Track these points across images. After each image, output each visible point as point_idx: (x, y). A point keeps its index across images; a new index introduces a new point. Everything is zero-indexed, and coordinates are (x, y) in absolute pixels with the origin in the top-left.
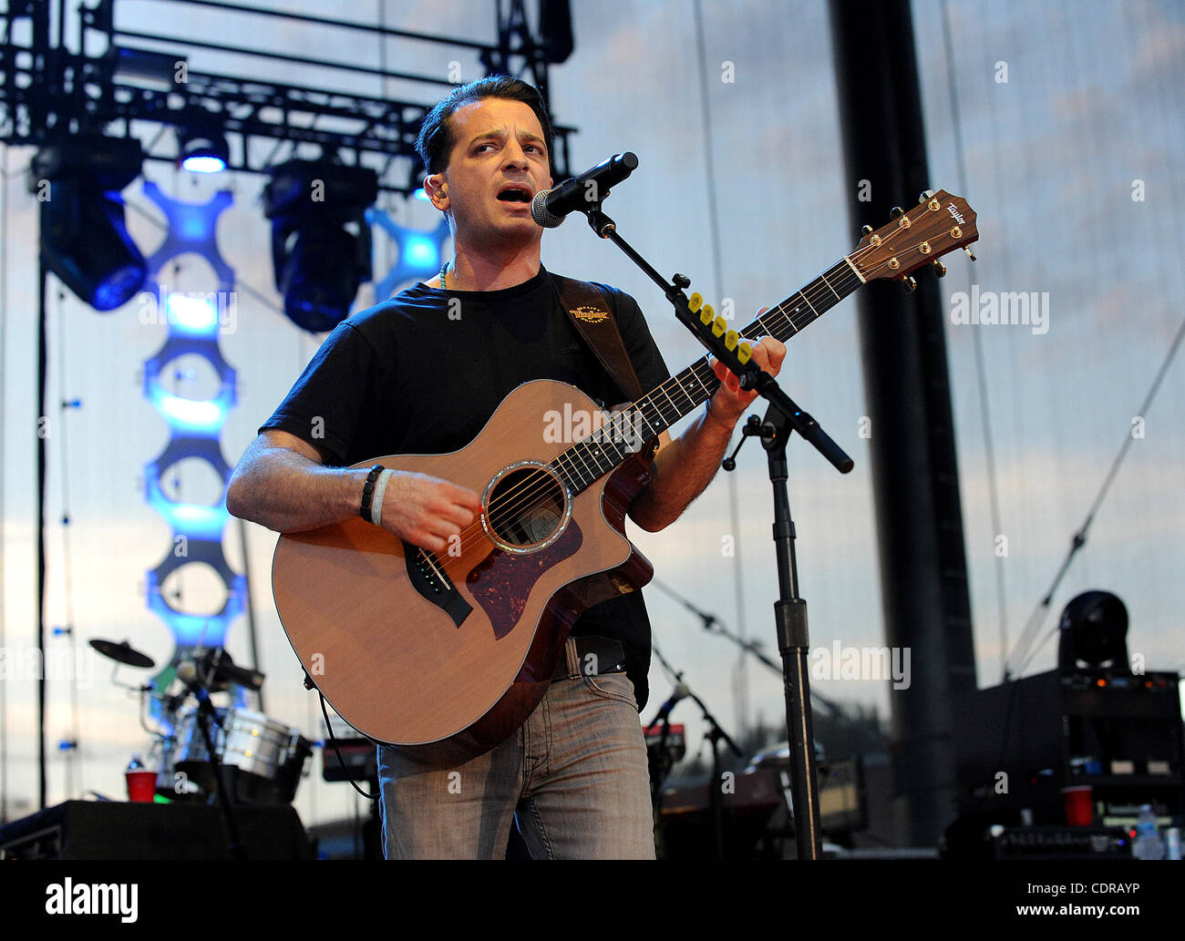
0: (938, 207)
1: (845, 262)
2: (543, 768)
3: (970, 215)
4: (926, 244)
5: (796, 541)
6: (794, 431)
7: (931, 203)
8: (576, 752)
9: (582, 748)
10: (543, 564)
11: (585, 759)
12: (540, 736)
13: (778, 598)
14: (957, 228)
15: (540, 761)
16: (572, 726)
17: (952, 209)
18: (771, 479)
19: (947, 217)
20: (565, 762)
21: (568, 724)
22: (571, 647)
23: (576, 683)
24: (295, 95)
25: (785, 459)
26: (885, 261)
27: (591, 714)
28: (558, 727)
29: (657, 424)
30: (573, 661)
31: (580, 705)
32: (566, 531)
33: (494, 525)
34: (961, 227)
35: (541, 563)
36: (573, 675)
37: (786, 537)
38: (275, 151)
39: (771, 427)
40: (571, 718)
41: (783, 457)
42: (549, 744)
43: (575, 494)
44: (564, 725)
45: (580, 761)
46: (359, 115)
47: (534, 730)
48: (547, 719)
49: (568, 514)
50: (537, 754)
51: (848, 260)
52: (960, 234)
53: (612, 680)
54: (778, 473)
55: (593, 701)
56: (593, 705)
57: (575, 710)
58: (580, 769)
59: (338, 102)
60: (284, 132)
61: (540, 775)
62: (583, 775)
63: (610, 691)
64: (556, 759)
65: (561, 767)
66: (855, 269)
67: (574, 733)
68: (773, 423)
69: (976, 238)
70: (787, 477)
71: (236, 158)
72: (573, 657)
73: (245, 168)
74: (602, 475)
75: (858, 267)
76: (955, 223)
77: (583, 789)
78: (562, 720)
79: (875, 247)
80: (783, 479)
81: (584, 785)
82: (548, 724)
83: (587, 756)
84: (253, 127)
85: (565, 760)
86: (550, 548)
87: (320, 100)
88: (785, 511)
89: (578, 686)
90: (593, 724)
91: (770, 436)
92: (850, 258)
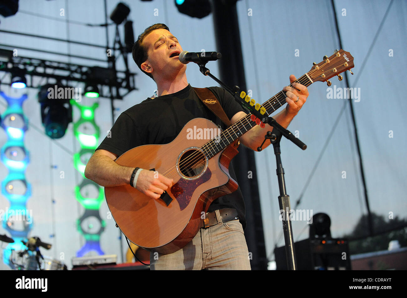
0: (340, 55)
1: (306, 75)
2: (210, 257)
3: (351, 58)
4: (335, 68)
5: (284, 175)
6: (283, 137)
7: (337, 54)
8: (221, 251)
9: (223, 249)
10: (198, 184)
11: (225, 253)
12: (208, 245)
13: (279, 195)
14: (346, 63)
15: (208, 254)
16: (220, 241)
17: (345, 56)
18: (275, 154)
19: (343, 59)
20: (217, 254)
21: (218, 240)
22: (218, 213)
23: (221, 225)
24: (48, 63)
25: (280, 147)
26: (320, 75)
27: (226, 237)
28: (215, 242)
29: (238, 134)
30: (219, 218)
31: (221, 233)
32: (206, 172)
33: (181, 170)
34: (348, 63)
35: (197, 183)
36: (219, 223)
37: (281, 174)
38: (41, 81)
39: (274, 136)
40: (219, 238)
41: (279, 146)
42: (211, 248)
43: (209, 159)
44: (216, 241)
45: (223, 254)
46: (68, 69)
47: (206, 243)
48: (210, 239)
49: (207, 166)
50: (207, 252)
51: (307, 75)
52: (347, 65)
53: (234, 224)
54: (277, 151)
55: (228, 231)
56: (227, 233)
57: (220, 235)
58: (224, 257)
59: (62, 66)
60: (44, 75)
61: (209, 259)
62: (225, 260)
63: (233, 227)
64: (215, 253)
65: (216, 256)
66: (309, 78)
67: (220, 244)
68: (275, 134)
69: (353, 66)
70: (280, 153)
71: (29, 83)
72: (219, 216)
73: (32, 87)
74: (219, 152)
75: (310, 77)
76: (346, 61)
77: (226, 264)
78: (216, 239)
79: (317, 70)
80: (279, 154)
81: (226, 263)
82: (211, 241)
83: (226, 252)
84: (34, 73)
85: (217, 253)
86: (200, 178)
87: (55, 65)
88: (280, 165)
89: (221, 226)
90: (227, 240)
91: (274, 139)
92: (308, 74)
